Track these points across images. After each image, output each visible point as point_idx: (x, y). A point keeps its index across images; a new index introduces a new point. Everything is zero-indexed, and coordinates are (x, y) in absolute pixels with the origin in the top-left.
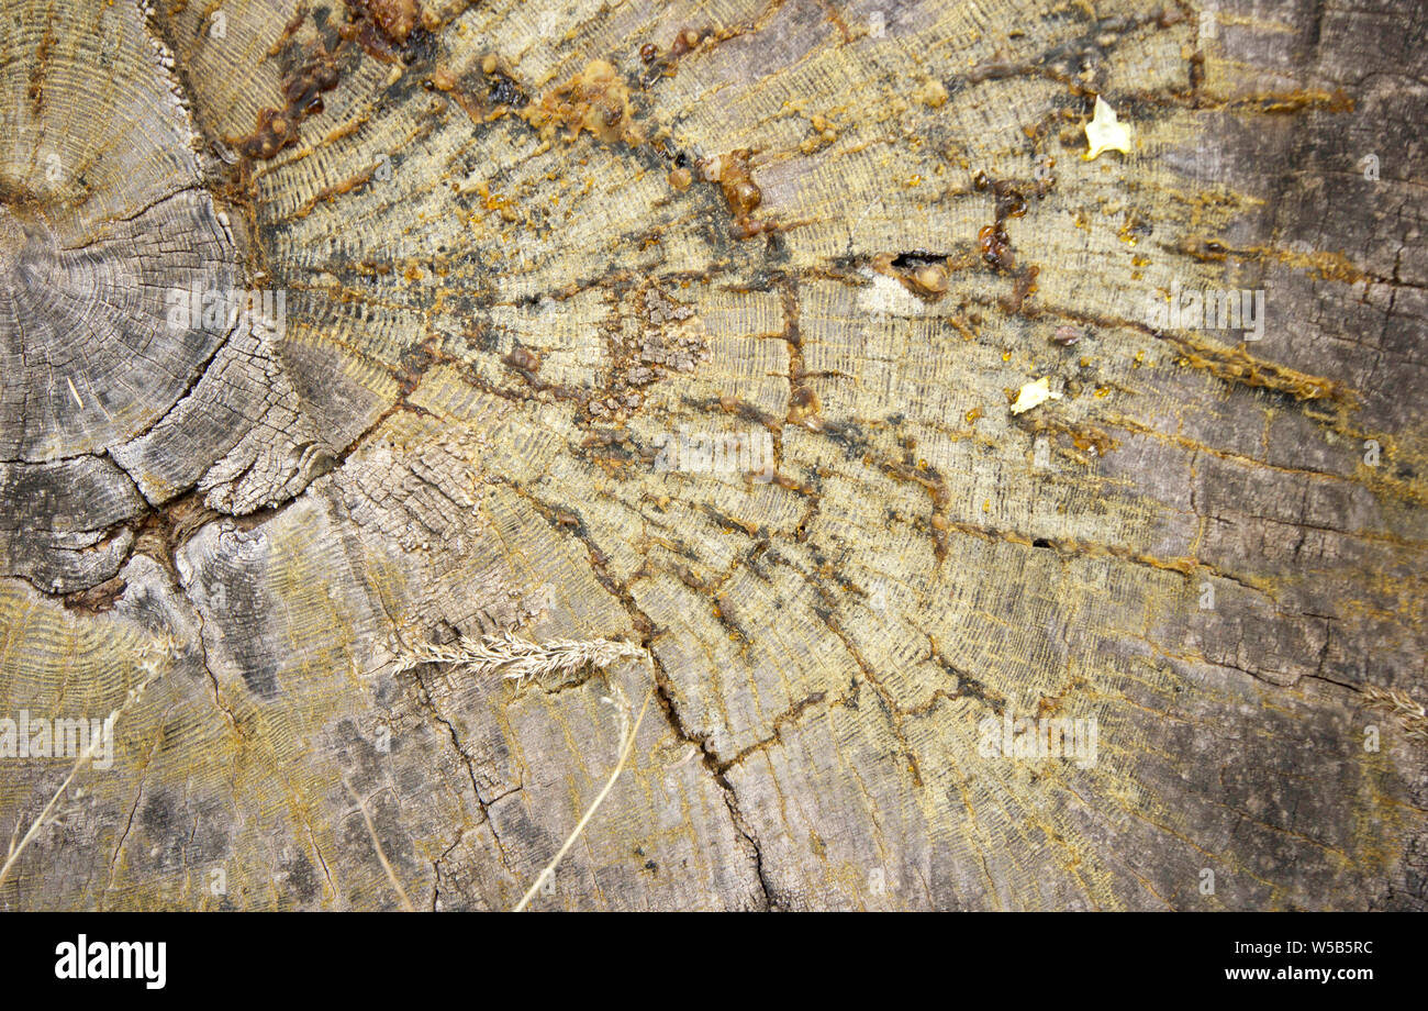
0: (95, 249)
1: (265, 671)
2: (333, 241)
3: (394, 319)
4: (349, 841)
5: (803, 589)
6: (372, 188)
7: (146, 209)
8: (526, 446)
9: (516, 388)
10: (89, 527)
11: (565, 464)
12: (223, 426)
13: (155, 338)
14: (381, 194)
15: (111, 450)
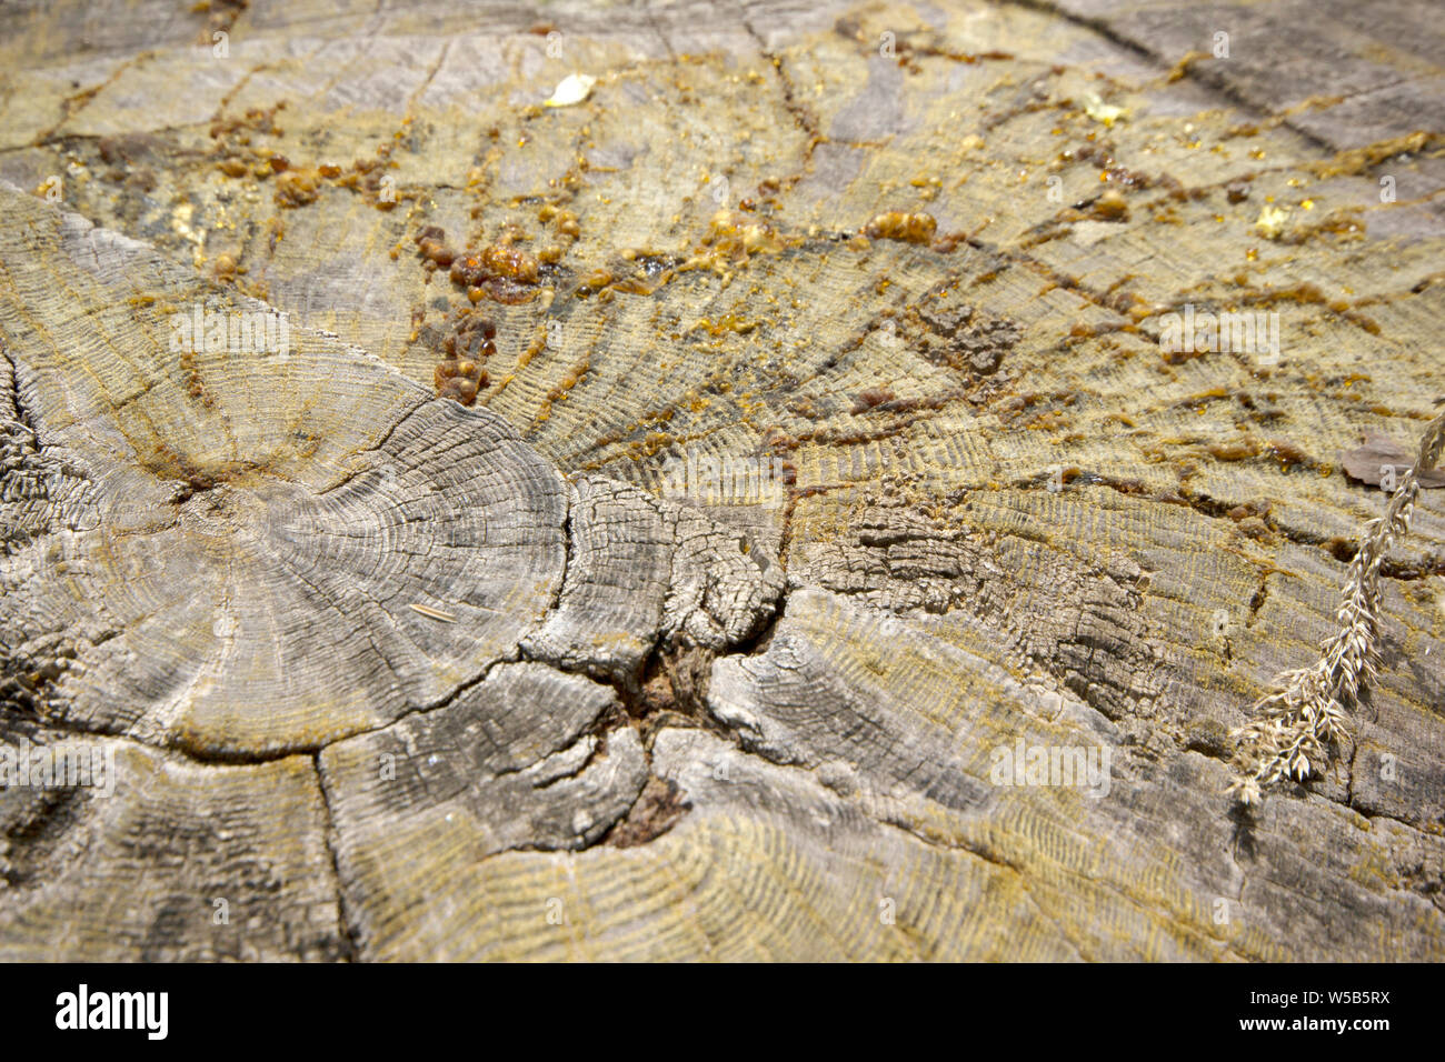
0: (356, 482)
1: (945, 778)
2: (594, 424)
3: (715, 445)
4: (1285, 926)
5: (1318, 406)
6: (596, 373)
7: (392, 431)
8: (953, 457)
9: (892, 423)
10: (569, 733)
11: (1003, 448)
12: (641, 559)
13: (490, 525)
14: (609, 370)
15: (526, 643)
